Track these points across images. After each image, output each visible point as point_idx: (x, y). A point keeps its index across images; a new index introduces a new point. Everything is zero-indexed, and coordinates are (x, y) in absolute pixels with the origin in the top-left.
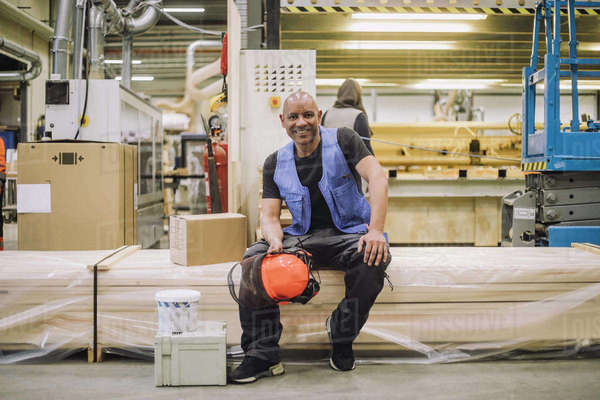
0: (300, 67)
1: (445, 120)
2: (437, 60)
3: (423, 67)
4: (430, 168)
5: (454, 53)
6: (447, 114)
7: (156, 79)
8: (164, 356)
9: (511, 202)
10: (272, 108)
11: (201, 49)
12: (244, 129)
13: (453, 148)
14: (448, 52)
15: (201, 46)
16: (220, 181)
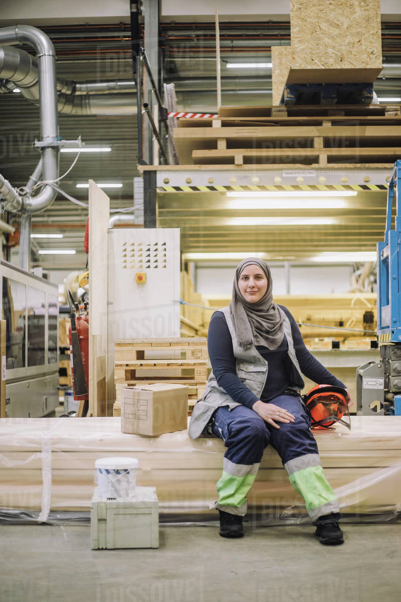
0: (165, 244)
1: (361, 291)
2: (326, 234)
3: (312, 240)
4: (317, 340)
5: (340, 227)
6: (364, 286)
7: (78, 252)
8: (99, 520)
9: (361, 372)
10: (138, 284)
11: (118, 223)
12: (111, 303)
13: (348, 319)
14: (334, 227)
15: (119, 220)
16: (83, 353)
